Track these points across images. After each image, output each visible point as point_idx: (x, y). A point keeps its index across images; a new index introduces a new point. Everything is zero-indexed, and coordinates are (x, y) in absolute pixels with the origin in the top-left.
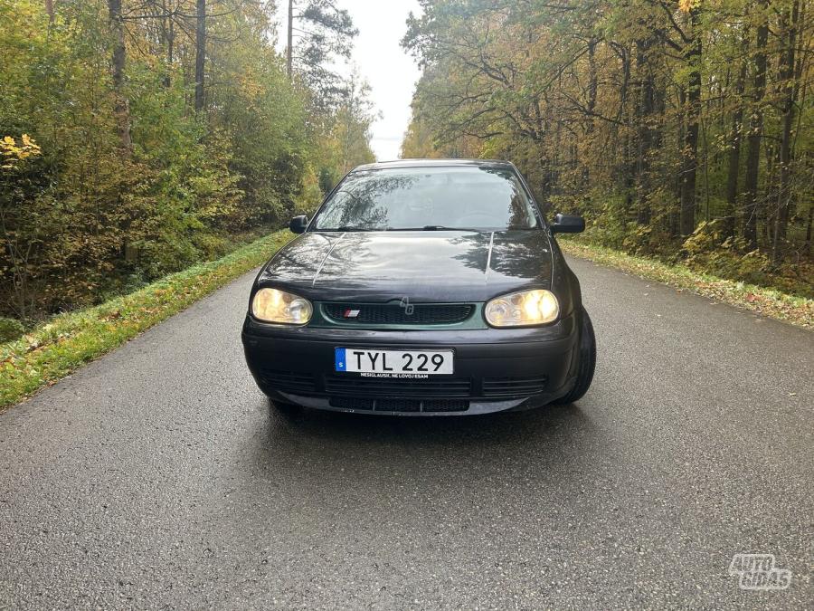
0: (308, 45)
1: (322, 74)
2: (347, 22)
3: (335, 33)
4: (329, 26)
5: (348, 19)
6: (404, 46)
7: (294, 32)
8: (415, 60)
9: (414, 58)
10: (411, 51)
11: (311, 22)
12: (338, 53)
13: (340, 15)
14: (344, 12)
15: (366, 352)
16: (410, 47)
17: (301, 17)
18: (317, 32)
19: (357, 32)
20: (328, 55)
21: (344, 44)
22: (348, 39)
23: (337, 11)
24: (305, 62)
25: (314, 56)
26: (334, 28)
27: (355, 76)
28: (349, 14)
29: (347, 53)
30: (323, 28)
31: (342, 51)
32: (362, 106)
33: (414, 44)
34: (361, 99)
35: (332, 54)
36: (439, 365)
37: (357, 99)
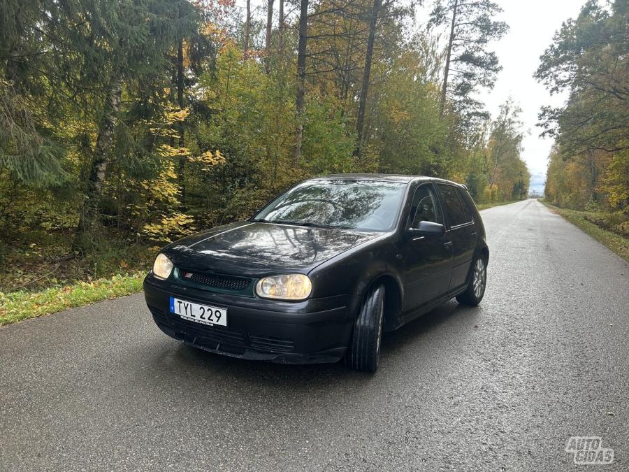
0: (460, 81)
1: (469, 102)
2: (494, 61)
3: (483, 70)
4: (478, 66)
5: (495, 58)
6: (538, 76)
7: (450, 72)
8: (547, 88)
9: (546, 86)
10: (544, 81)
11: (464, 63)
12: (484, 86)
13: (489, 56)
14: (491, 54)
15: (183, 302)
16: (543, 77)
17: (456, 60)
18: (469, 71)
19: (501, 68)
20: (475, 88)
21: (489, 78)
22: (494, 74)
23: (486, 53)
24: (457, 94)
25: (464, 89)
26: (482, 67)
27: (510, 102)
28: (496, 55)
29: (491, 85)
30: (473, 67)
31: (487, 84)
32: (513, 126)
33: (546, 75)
34: (513, 119)
35: (479, 87)
36: (219, 318)
37: (510, 120)
